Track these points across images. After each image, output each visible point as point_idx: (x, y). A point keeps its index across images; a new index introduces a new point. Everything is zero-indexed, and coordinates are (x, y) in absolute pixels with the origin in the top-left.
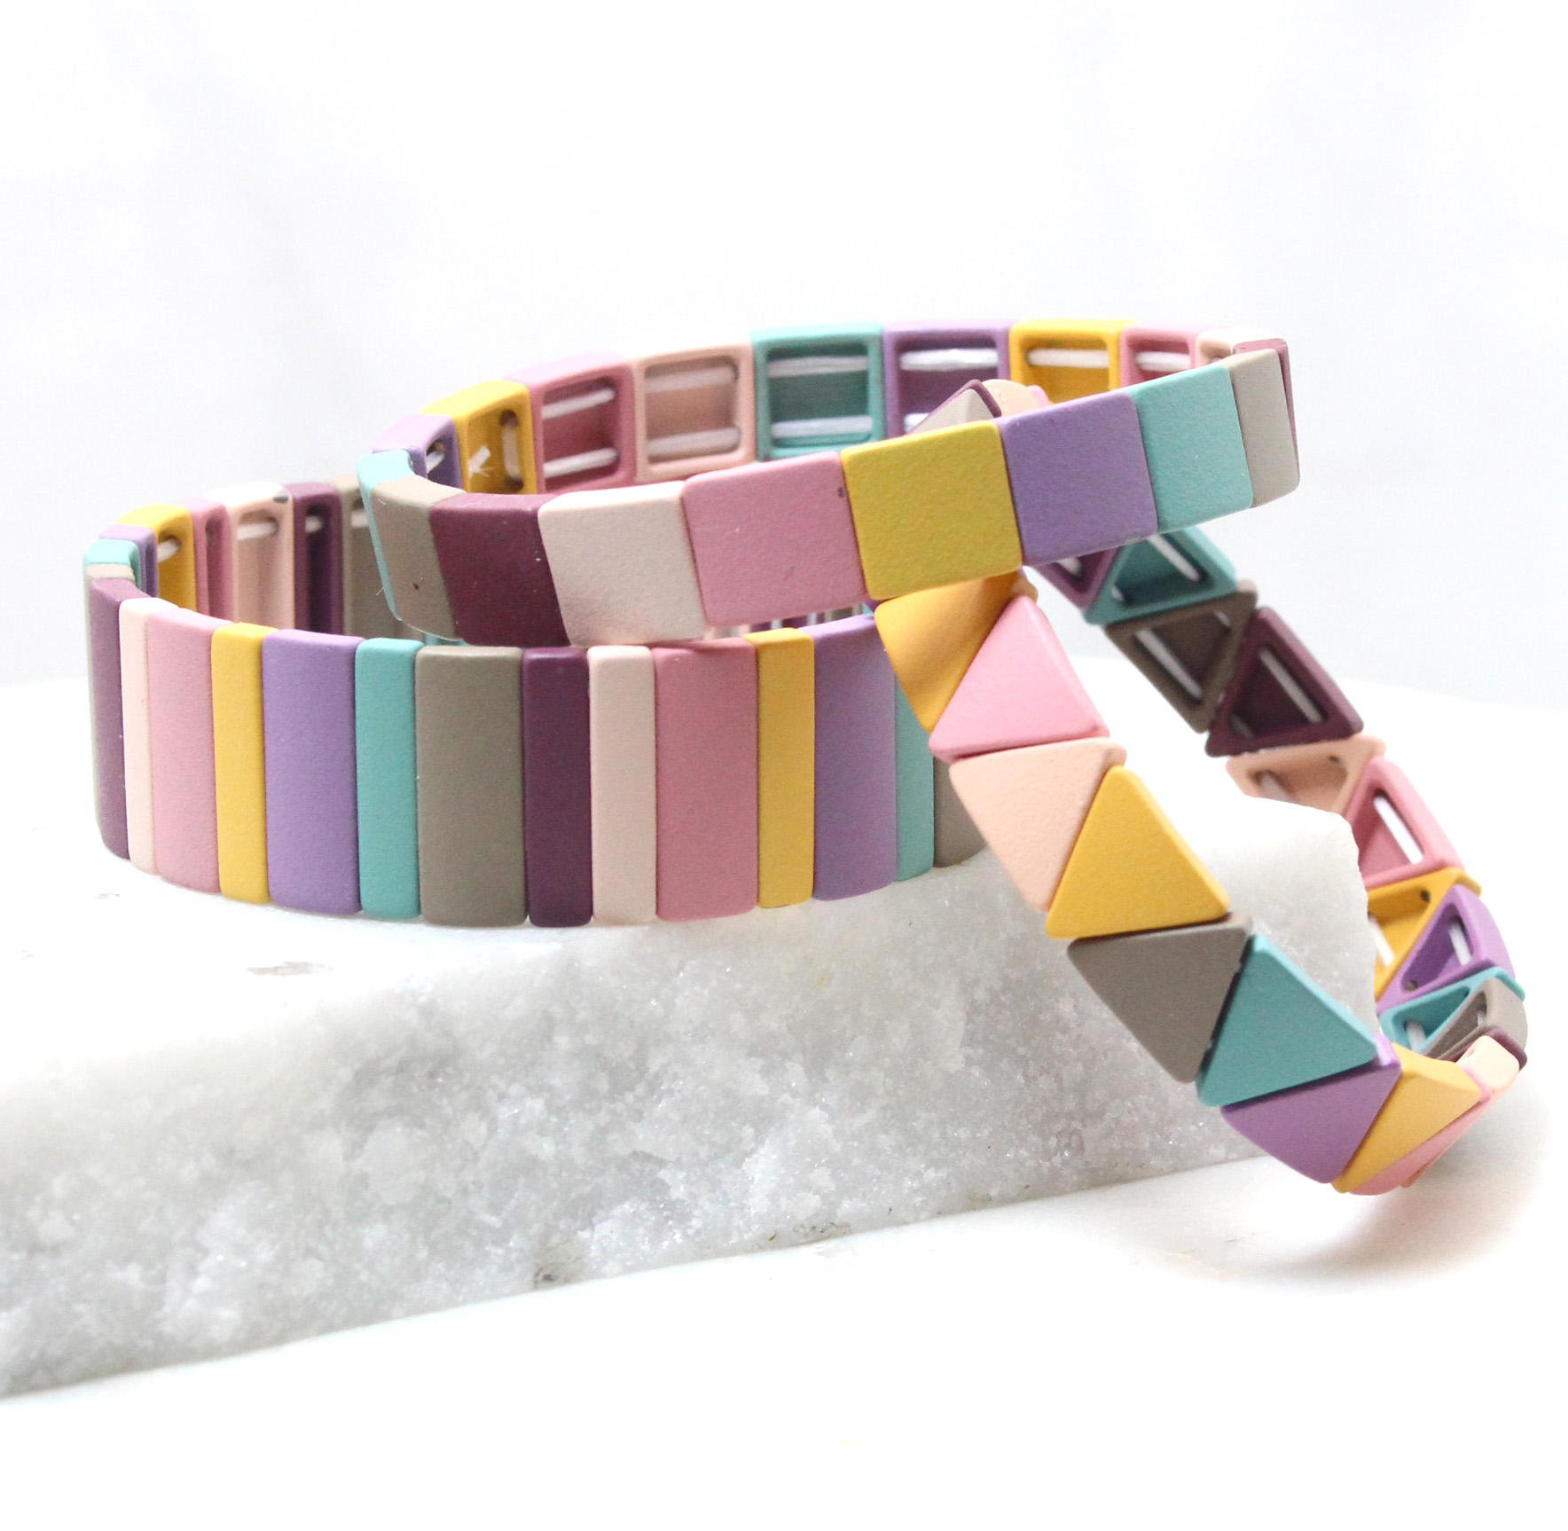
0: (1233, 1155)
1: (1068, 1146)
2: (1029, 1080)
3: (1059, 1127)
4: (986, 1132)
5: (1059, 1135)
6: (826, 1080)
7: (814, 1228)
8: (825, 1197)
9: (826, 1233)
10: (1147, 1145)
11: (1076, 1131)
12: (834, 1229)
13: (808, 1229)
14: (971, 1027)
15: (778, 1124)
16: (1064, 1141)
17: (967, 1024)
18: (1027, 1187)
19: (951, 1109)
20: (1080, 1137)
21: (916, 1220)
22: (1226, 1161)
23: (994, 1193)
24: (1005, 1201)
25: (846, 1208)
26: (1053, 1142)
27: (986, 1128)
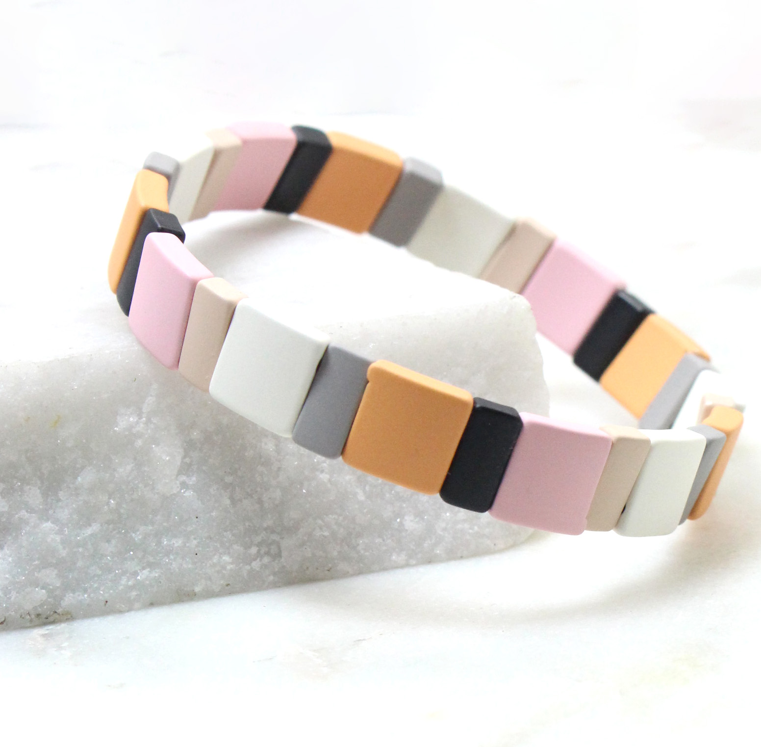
0: (413, 562)
1: (268, 553)
2: (234, 501)
3: (258, 539)
4: (195, 542)
5: (259, 545)
6: (59, 500)
7: (38, 615)
8: (50, 592)
9: (51, 619)
10: (335, 553)
11: (274, 542)
12: (56, 616)
13: (33, 616)
14: (187, 460)
15: (14, 534)
16: (264, 549)
17: (185, 457)
18: (228, 585)
19: (165, 524)
20: (279, 548)
21: (130, 610)
22: (407, 565)
23: (197, 589)
24: (209, 594)
25: (69, 600)
26: (254, 550)
27: (195, 539)
